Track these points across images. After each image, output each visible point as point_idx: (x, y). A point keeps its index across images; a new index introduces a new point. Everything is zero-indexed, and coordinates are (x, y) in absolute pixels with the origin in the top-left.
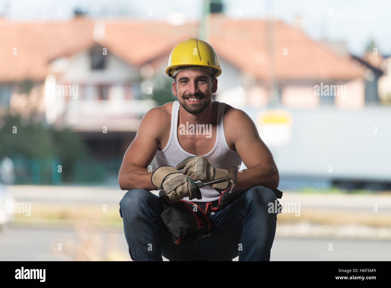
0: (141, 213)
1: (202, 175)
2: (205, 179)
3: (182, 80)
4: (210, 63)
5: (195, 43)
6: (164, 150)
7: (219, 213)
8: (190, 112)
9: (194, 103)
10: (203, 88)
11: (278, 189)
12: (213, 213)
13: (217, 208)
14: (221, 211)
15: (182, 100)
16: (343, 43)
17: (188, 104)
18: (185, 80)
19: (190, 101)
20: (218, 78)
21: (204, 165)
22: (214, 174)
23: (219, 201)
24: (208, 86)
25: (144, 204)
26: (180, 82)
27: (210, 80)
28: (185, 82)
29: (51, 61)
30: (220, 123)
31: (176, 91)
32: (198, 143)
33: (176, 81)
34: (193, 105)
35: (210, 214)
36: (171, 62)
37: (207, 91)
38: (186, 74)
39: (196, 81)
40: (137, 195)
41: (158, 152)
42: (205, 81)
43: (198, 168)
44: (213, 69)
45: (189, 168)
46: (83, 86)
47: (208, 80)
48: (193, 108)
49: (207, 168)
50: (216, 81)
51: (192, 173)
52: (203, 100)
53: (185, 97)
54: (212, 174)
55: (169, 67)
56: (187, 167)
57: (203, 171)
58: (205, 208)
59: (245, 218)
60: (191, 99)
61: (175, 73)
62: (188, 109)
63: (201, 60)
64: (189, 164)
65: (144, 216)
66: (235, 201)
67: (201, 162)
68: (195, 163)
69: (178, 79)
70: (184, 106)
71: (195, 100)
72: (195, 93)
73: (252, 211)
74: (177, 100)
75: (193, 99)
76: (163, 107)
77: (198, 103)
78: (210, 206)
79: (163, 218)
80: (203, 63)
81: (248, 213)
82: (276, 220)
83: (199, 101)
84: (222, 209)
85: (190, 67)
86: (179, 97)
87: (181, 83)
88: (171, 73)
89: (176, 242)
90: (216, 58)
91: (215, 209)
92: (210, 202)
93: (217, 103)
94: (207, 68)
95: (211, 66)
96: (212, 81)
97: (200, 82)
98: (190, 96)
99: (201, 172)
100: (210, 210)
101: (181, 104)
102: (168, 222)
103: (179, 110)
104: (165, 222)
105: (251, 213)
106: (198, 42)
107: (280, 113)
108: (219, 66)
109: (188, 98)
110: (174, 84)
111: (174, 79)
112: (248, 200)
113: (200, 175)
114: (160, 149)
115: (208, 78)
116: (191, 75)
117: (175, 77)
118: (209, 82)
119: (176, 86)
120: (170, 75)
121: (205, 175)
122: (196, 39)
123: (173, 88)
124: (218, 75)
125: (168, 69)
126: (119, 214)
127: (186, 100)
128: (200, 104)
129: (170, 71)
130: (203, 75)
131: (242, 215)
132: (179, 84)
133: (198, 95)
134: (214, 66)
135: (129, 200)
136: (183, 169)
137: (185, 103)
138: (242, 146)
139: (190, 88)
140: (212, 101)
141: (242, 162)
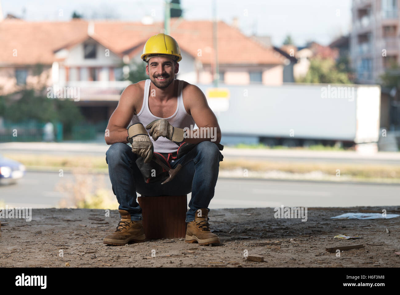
0: (121, 161)
1: (164, 132)
2: (166, 135)
3: (153, 64)
4: (173, 53)
5: (163, 37)
6: (138, 115)
7: (177, 161)
8: (158, 87)
9: (161, 81)
10: (168, 70)
11: (220, 143)
12: (173, 161)
13: (176, 157)
14: (179, 160)
15: (153, 79)
16: (268, 38)
17: (157, 81)
18: (156, 64)
19: (158, 79)
20: (179, 63)
21: (165, 125)
22: (173, 131)
23: (177, 152)
24: (172, 68)
25: (124, 154)
26: (151, 65)
27: (173, 65)
28: (155, 65)
29: (56, 51)
30: (180, 95)
31: (149, 72)
32: (164, 110)
33: (148, 64)
34: (161, 82)
35: (171, 161)
36: (145, 51)
37: (171, 72)
38: (156, 60)
39: (163, 65)
40: (119, 147)
41: (134, 116)
42: (169, 65)
43: (161, 127)
44: (176, 56)
45: (155, 127)
46: (79, 68)
47: (172, 64)
48: (161, 85)
49: (168, 127)
50: (178, 65)
51: (157, 130)
52: (168, 79)
53: (155, 76)
54: (171, 131)
55: (144, 55)
56: (153, 127)
57: (165, 129)
58: (167, 157)
59: (196, 165)
60: (159, 78)
61: (148, 59)
62: (157, 85)
63: (167, 50)
64: (155, 125)
65: (124, 163)
66: (190, 152)
67: (163, 123)
68: (159, 124)
69: (150, 63)
70: (154, 83)
71: (162, 78)
72: (162, 73)
73: (201, 159)
74: (149, 78)
75: (160, 78)
76: (138, 84)
77: (164, 81)
78: (171, 156)
79: (137, 164)
80: (168, 52)
81: (198, 161)
82: (219, 166)
83: (165, 80)
84: (179, 158)
85: (159, 55)
86: (151, 77)
87: (153, 66)
88: (145, 58)
89: (147, 182)
90: (178, 48)
91: (174, 158)
92: (171, 153)
93: (178, 81)
94: (171, 55)
95: (174, 54)
96: (175, 65)
97: (166, 66)
98: (159, 75)
99: (163, 130)
100: (171, 159)
101: (152, 81)
102: (141, 167)
103: (150, 86)
104: (139, 167)
105: (200, 160)
106: (165, 37)
107: (221, 89)
108: (180, 54)
109: (157, 77)
110: (147, 66)
111: (147, 63)
112: (198, 152)
113: (162, 132)
114: (135, 114)
115: (172, 63)
116: (160, 60)
117: (148, 62)
118: (172, 65)
119: (148, 68)
120: (144, 60)
121: (166, 132)
122: (164, 34)
123: (146, 69)
124: (179, 61)
125: (143, 56)
126: (106, 161)
127: (156, 79)
128: (166, 82)
129: (144, 57)
130: (168, 61)
131: (194, 162)
132: (151, 67)
133: (164, 75)
134: (176, 55)
135: (112, 151)
136: (151, 129)
137: (155, 80)
138: (196, 112)
139: (158, 70)
140: (174, 79)
141: (196, 124)
